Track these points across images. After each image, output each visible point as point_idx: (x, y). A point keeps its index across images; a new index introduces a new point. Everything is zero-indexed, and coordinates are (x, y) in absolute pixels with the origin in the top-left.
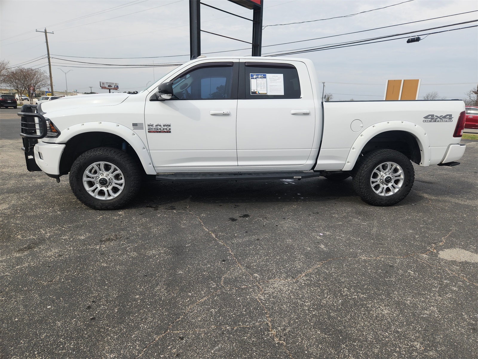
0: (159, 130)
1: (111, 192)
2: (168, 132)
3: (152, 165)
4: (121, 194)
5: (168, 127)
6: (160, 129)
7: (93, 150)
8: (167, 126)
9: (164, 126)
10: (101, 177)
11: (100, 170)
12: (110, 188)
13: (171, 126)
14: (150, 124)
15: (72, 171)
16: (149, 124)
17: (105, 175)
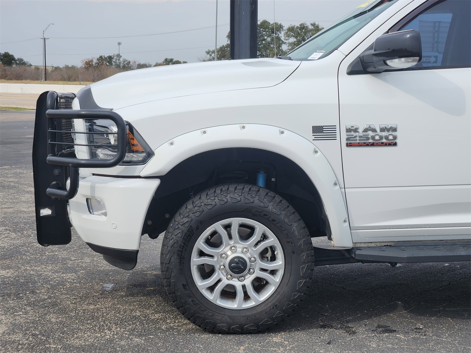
0: (371, 141)
1: (251, 291)
2: (390, 145)
3: (347, 224)
4: (275, 295)
5: (391, 133)
6: (373, 138)
7: (218, 191)
8: (388, 130)
9: (382, 130)
10: (231, 255)
11: (230, 237)
12: (248, 281)
13: (398, 130)
14: (353, 127)
15: (171, 242)
16: (349, 127)
17: (239, 250)
